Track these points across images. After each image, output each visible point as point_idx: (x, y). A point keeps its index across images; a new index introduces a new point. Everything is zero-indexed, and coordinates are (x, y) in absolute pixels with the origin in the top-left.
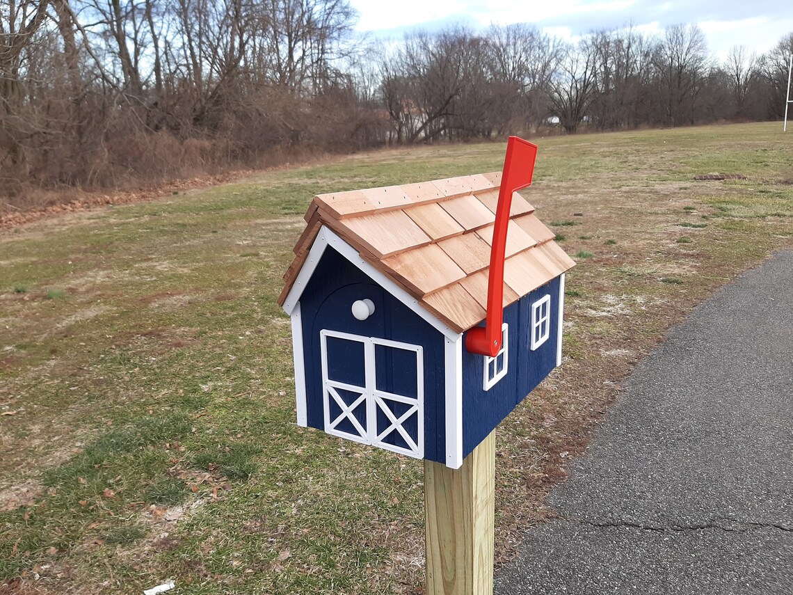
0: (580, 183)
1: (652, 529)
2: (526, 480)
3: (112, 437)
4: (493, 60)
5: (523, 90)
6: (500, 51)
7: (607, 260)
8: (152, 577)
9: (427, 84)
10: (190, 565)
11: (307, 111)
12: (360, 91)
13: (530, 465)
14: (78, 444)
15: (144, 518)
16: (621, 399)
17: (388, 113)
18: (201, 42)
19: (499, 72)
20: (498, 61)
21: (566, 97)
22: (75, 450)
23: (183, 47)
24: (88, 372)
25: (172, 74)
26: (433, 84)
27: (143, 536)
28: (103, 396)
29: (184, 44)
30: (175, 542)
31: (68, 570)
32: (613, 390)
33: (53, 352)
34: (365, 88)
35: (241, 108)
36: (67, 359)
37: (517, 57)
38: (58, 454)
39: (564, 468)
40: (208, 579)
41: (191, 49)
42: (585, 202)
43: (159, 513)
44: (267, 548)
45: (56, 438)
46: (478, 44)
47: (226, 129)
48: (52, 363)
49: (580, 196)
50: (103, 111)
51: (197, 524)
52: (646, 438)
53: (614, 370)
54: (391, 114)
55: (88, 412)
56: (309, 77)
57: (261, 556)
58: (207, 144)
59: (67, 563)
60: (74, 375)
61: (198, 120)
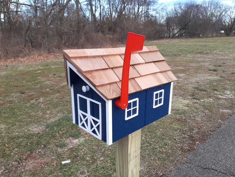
0: (227, 53)
1: (222, 173)
2: (182, 149)
3: (66, 117)
4: (203, 12)
5: (212, 22)
6: (205, 9)
7: (231, 79)
8: (65, 158)
9: (180, 19)
10: (76, 157)
11: (142, 27)
12: (158, 21)
13: (185, 144)
14: (57, 118)
15: (68, 141)
16: (223, 127)
17: (166, 28)
18: (113, 7)
19: (205, 16)
20: (205, 12)
21: (227, 24)
22: (56, 119)
23: (108, 8)
24: (66, 98)
25: (104, 16)
26: (182, 19)
27: (66, 146)
28: (67, 105)
29: (108, 7)
30: (74, 149)
31: (45, 152)
32: (221, 123)
33: (58, 92)
34: (160, 20)
35: (122, 26)
36: (61, 94)
37: (211, 11)
38: (52, 120)
39: (196, 147)
40: (79, 161)
41: (110, 9)
42: (227, 59)
43: (72, 140)
44: (98, 156)
45: (52, 115)
46: (198, 6)
47: (117, 32)
48: (57, 95)
49: (226, 57)
50: (84, 26)
51: (81, 145)
52: (228, 141)
53: (223, 117)
54: (168, 28)
55: (62, 109)
56: (143, 17)
57: (95, 158)
58: (111, 36)
59: (45, 150)
60: (62, 99)
61: (110, 30)
